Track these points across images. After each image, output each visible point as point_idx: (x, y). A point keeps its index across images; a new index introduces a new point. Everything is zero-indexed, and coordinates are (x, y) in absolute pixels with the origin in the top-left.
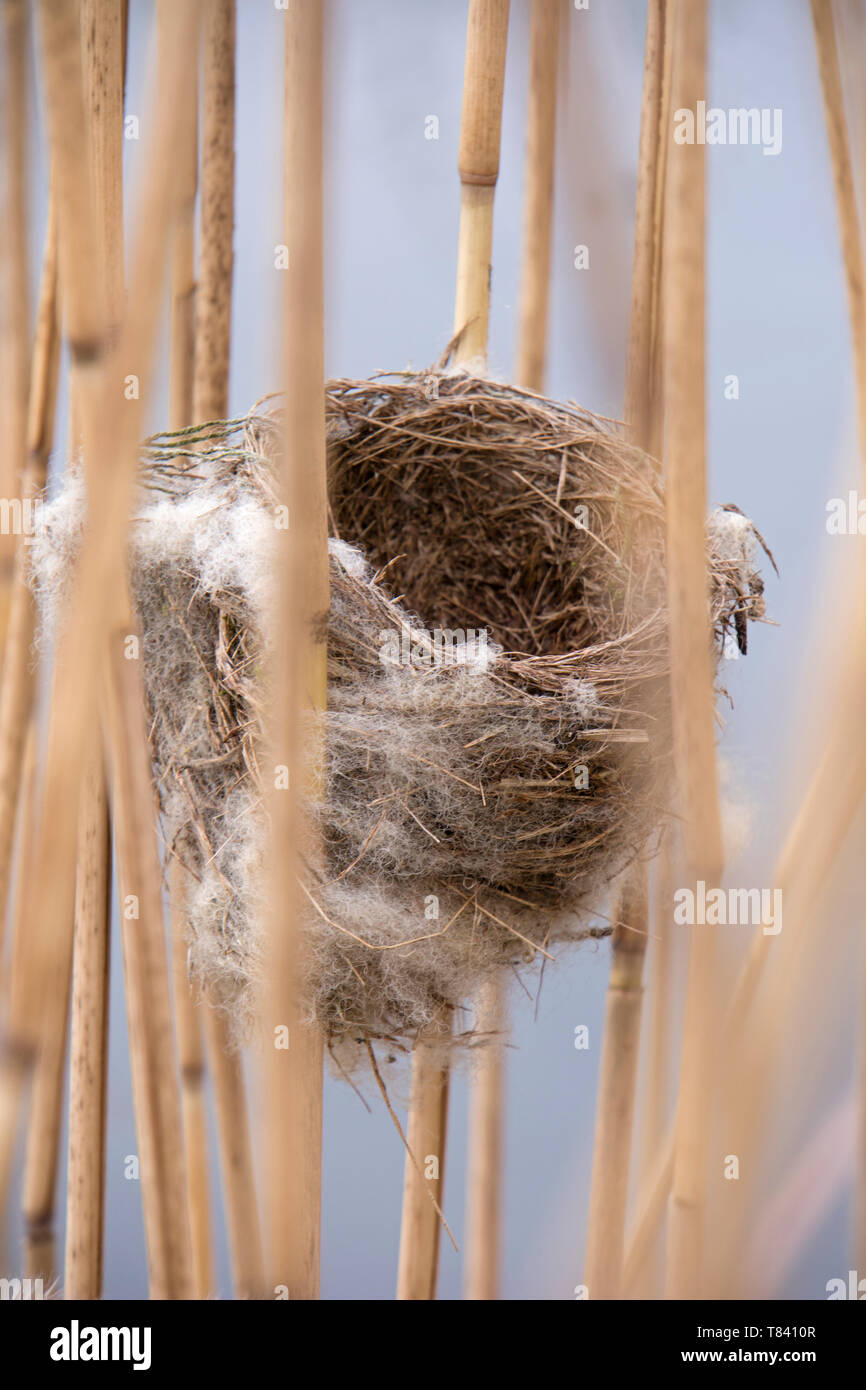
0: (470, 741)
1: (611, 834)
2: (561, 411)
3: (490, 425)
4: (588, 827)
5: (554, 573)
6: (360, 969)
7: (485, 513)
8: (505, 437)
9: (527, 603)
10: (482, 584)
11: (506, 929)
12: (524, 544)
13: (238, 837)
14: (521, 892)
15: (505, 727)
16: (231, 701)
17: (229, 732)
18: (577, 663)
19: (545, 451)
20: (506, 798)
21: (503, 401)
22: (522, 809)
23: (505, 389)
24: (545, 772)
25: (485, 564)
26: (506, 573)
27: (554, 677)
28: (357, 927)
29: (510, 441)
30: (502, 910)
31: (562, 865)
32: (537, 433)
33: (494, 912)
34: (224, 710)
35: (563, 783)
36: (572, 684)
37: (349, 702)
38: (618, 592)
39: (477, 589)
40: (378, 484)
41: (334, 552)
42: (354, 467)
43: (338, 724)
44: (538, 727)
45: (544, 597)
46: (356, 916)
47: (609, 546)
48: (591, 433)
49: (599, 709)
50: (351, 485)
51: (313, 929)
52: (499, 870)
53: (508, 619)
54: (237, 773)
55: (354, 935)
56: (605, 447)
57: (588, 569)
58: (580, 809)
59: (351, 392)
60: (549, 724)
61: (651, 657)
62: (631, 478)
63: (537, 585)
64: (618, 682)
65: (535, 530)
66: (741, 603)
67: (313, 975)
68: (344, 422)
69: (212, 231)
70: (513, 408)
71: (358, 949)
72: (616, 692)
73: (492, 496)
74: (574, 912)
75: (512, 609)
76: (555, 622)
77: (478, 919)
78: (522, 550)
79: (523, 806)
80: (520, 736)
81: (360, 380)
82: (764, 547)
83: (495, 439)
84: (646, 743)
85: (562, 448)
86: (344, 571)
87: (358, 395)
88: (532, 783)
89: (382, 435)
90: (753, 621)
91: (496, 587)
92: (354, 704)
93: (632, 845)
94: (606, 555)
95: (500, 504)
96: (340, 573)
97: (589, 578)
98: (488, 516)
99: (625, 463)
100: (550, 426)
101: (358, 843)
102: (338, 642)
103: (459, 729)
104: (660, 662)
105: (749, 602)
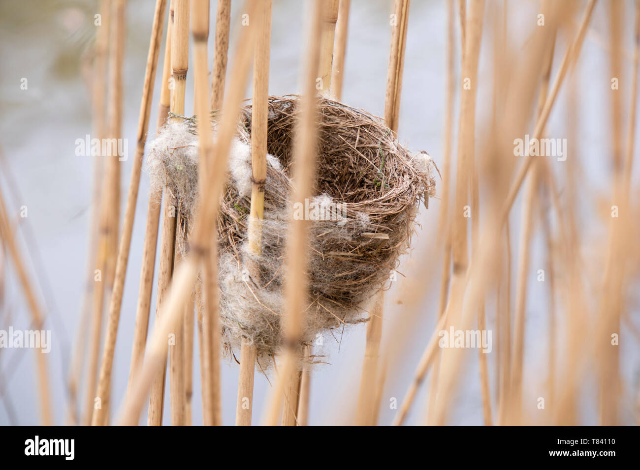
0: (319, 234)
1: (373, 277)
2: (358, 113)
3: (330, 117)
4: (364, 274)
5: (353, 177)
6: (271, 324)
7: (326, 152)
8: (336, 122)
9: (341, 188)
10: (324, 181)
11: (329, 313)
12: (341, 165)
13: (225, 271)
14: (336, 299)
15: (332, 230)
16: (224, 218)
17: (223, 230)
18: (362, 207)
19: (351, 128)
20: (332, 259)
21: (335, 107)
22: (338, 264)
23: (336, 103)
24: (348, 249)
25: (325, 173)
26: (334, 177)
27: (352, 211)
28: (271, 307)
29: (337, 123)
30: (328, 306)
31: (353, 288)
32: (348, 121)
33: (325, 306)
34: (221, 222)
35: (354, 254)
36: (359, 214)
37: (271, 217)
38: (378, 183)
39: (322, 183)
40: (285, 139)
41: (268, 159)
42: (275, 131)
43: (267, 225)
44: (346, 231)
45: (348, 186)
46: (271, 302)
47: (376, 166)
48: (370, 121)
49: (370, 225)
50: (274, 139)
51: (254, 307)
52: (327, 288)
53: (334, 194)
54: (225, 246)
55: (270, 310)
56: (376, 127)
57: (366, 174)
58: (360, 266)
59: (276, 101)
60: (350, 230)
61: (391, 206)
62: (385, 139)
63: (346, 181)
64: (378, 215)
65: (346, 159)
66: (426, 188)
67: (253, 326)
68: (272, 112)
69: (219, 48)
70: (339, 111)
71: (271, 315)
72: (377, 219)
73: (329, 146)
74: (356, 309)
75: (336, 190)
76: (352, 195)
77: (318, 308)
78: (340, 167)
79: (338, 263)
80: (338, 234)
81: (280, 96)
82: (437, 168)
83: (332, 122)
84: (388, 240)
85: (358, 126)
86: (272, 166)
87: (278, 102)
88: (342, 254)
89: (286, 119)
90: (431, 197)
91: (329, 182)
92: (273, 218)
93: (380, 282)
94: (374, 169)
95: (332, 149)
96: (270, 167)
97: (367, 178)
98: (328, 153)
99: (383, 133)
100: (354, 118)
101: (273, 273)
102: (268, 194)
103: (315, 230)
104: (394, 208)
105: (430, 188)
